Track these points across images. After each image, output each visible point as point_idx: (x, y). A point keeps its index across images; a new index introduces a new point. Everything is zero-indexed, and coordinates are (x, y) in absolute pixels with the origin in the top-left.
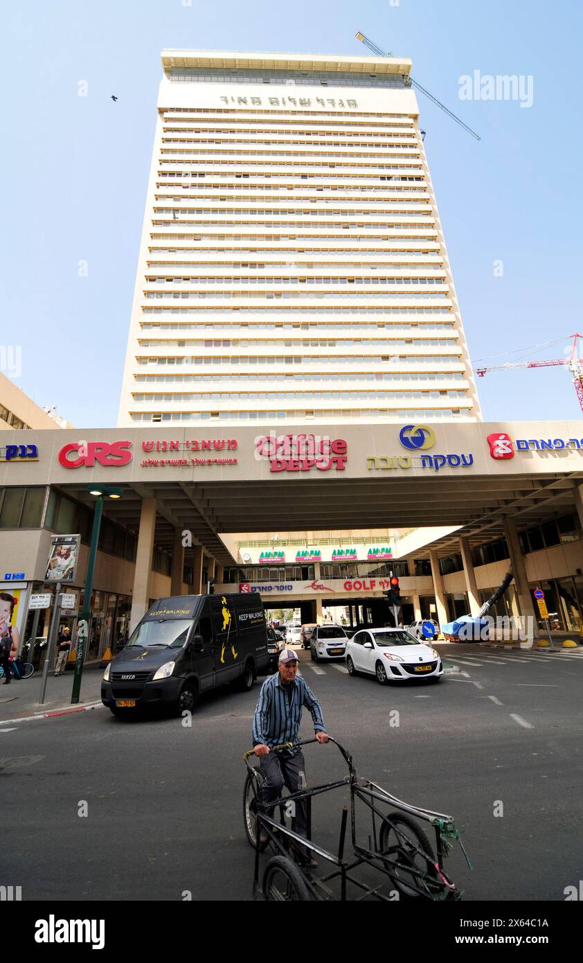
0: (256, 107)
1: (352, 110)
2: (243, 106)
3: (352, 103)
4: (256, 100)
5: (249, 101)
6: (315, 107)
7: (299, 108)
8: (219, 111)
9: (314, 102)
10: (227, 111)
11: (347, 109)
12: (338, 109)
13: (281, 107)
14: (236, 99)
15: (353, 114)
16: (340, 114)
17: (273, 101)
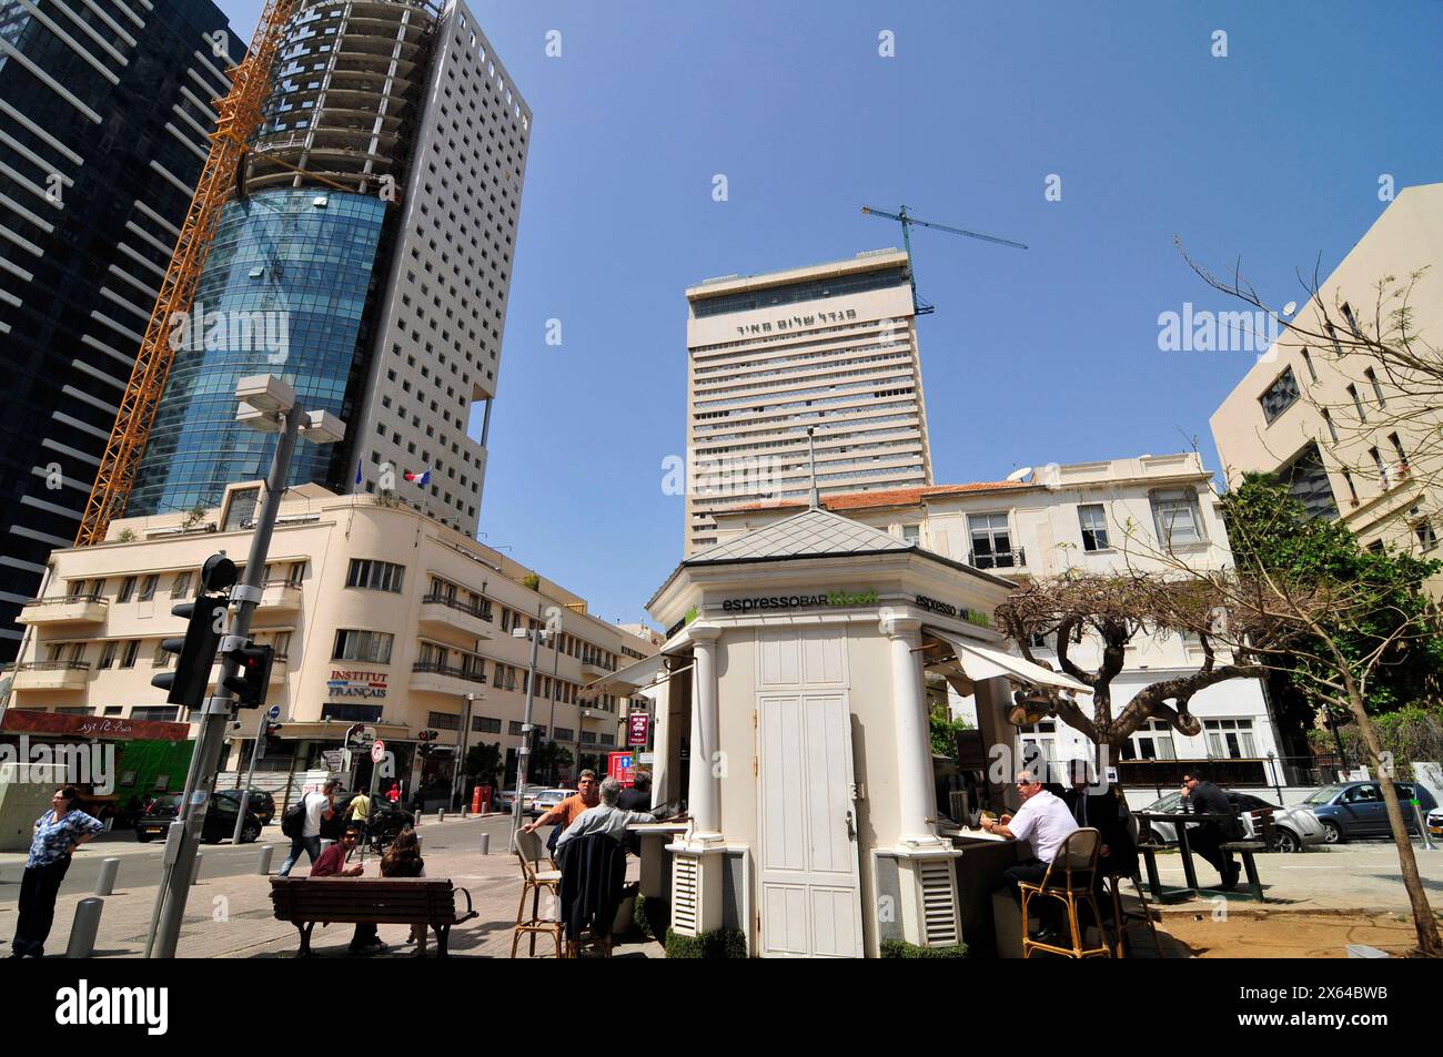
0: (767, 334)
1: (852, 321)
2: (756, 335)
3: (852, 313)
4: (767, 326)
5: (761, 329)
6: (818, 324)
7: (804, 328)
8: (737, 343)
9: (817, 318)
10: (743, 342)
11: (847, 321)
12: (838, 322)
13: (788, 330)
14: (750, 328)
15: (852, 326)
16: (840, 328)
17: (782, 324)
